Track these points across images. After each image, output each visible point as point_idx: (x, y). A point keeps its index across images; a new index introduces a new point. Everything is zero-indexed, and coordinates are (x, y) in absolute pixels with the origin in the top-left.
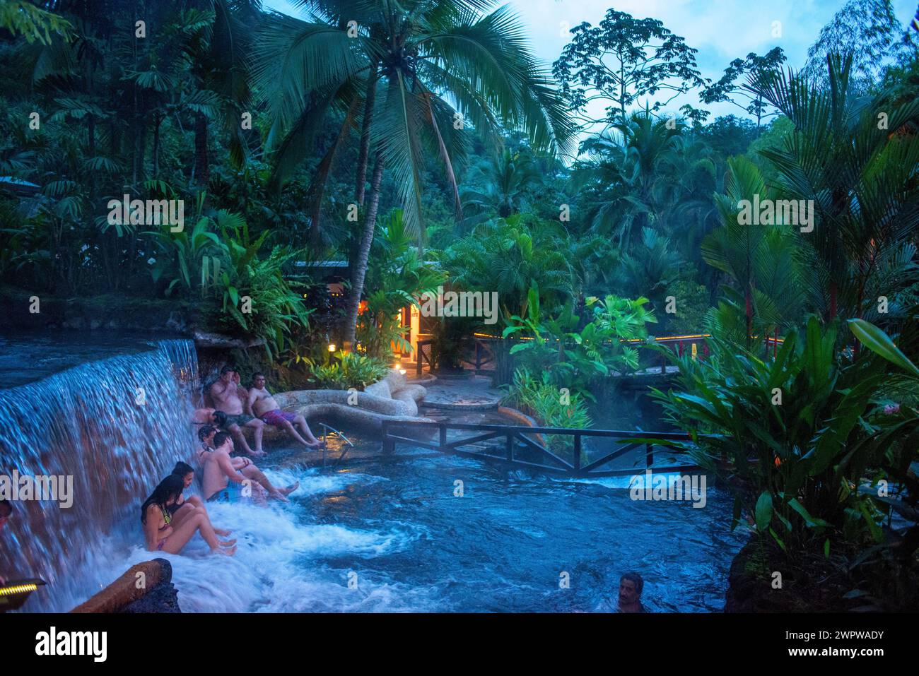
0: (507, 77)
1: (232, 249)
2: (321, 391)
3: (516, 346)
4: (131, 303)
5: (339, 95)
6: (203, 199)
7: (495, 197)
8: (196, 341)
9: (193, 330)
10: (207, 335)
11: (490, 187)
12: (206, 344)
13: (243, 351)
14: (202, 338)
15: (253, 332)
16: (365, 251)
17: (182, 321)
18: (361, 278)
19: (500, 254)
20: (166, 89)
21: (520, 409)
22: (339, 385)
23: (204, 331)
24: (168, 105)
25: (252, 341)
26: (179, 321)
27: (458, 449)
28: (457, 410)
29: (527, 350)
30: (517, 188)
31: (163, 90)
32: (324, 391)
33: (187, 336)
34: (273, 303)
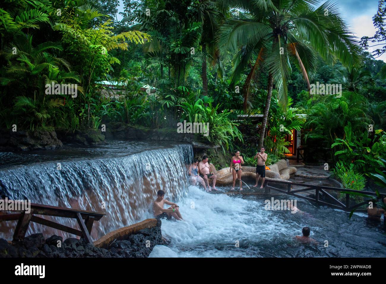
0: (322, 33)
1: (206, 111)
2: (247, 167)
3: (339, 151)
4: (173, 131)
5: (256, 47)
6: (199, 92)
7: (347, 84)
8: (193, 145)
9: (192, 141)
10: (197, 143)
11: (344, 79)
12: (196, 147)
13: (215, 150)
14: (195, 144)
15: (214, 142)
16: (267, 110)
17: (189, 138)
18: (265, 122)
19: (332, 111)
20: (185, 53)
21: (338, 180)
22: (254, 165)
23: (196, 142)
24: (186, 59)
25: (214, 146)
26: (188, 138)
27: (295, 194)
28: (309, 178)
29: (343, 154)
30: (358, 79)
31: (184, 53)
32: (248, 167)
33: (190, 143)
34: (221, 131)
